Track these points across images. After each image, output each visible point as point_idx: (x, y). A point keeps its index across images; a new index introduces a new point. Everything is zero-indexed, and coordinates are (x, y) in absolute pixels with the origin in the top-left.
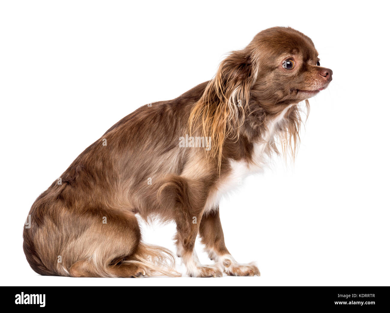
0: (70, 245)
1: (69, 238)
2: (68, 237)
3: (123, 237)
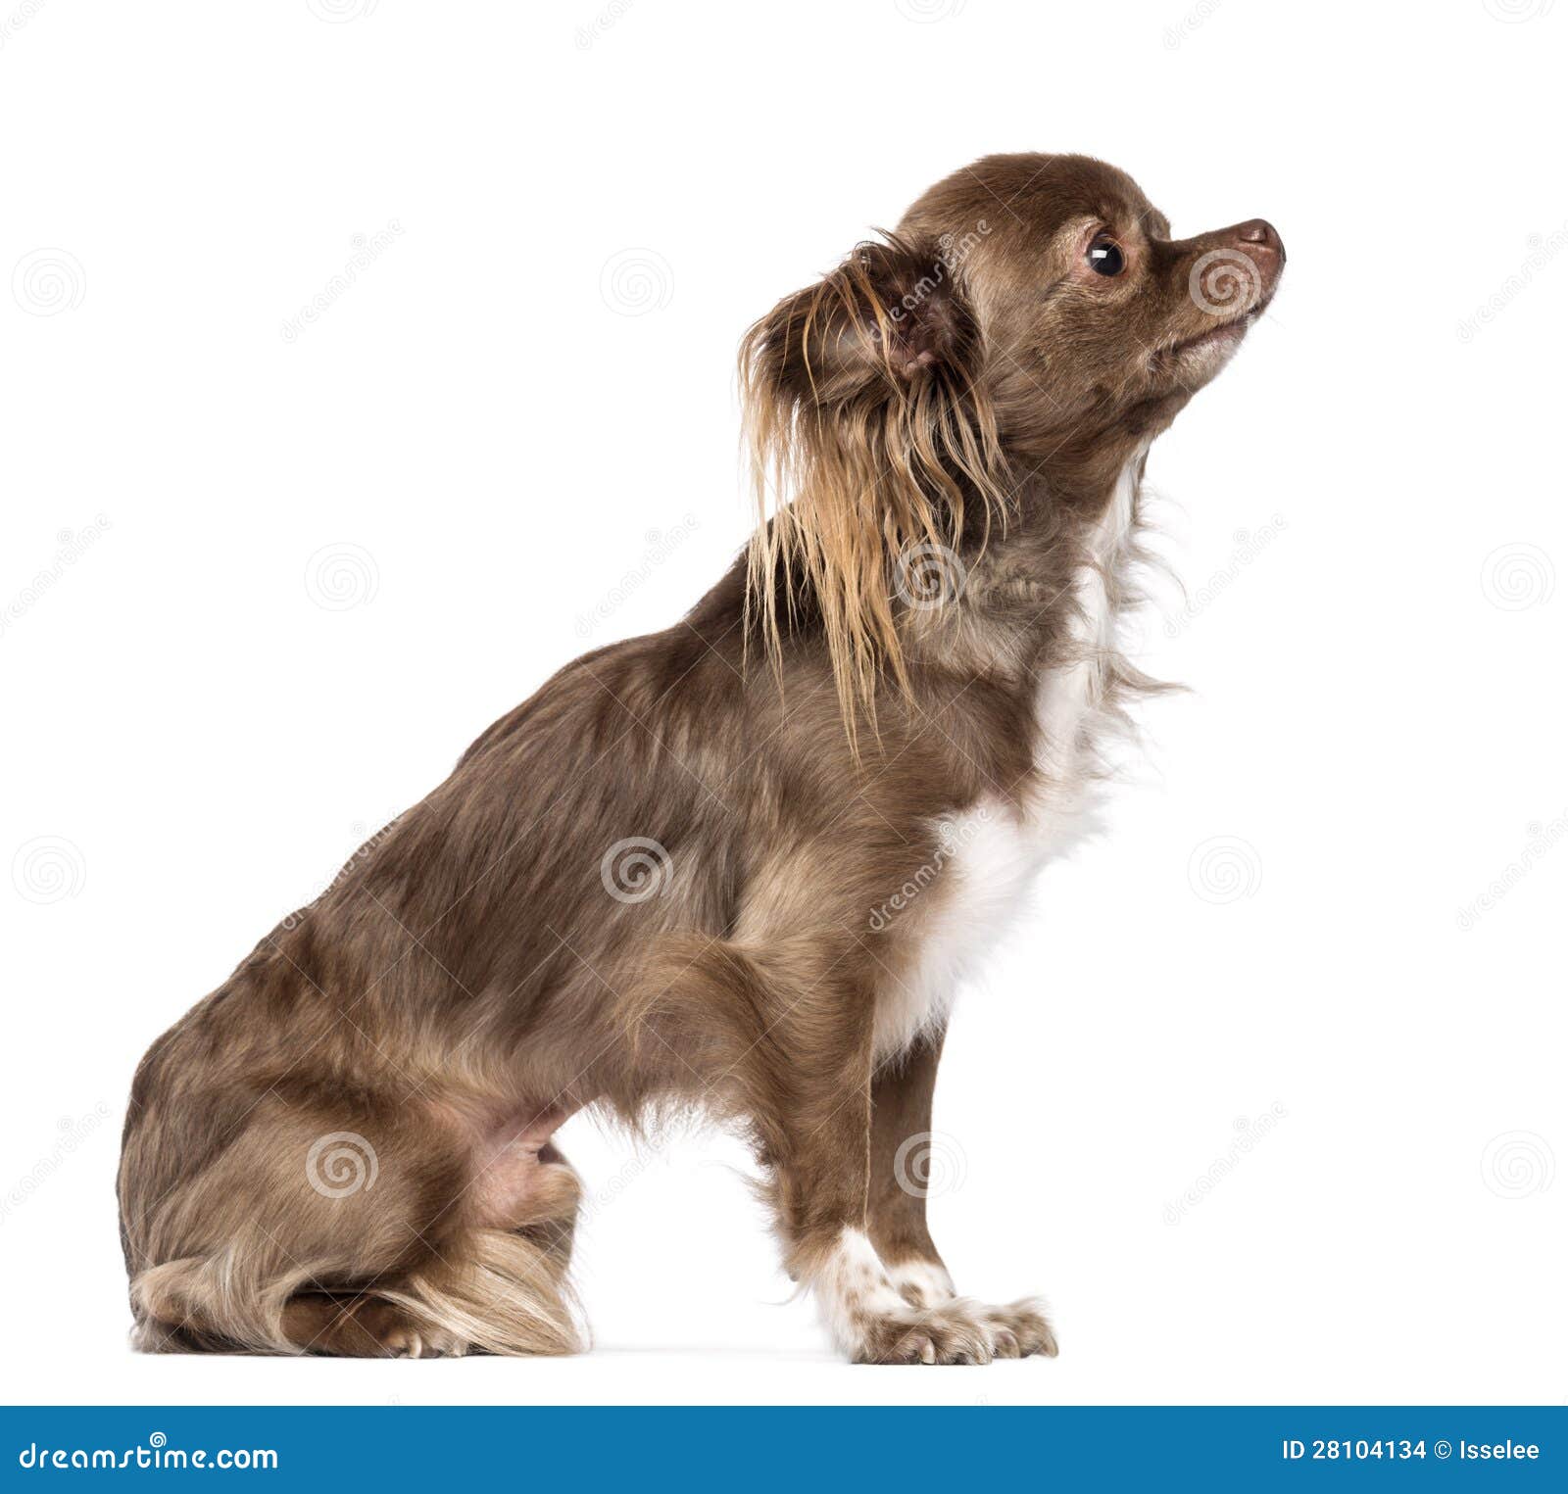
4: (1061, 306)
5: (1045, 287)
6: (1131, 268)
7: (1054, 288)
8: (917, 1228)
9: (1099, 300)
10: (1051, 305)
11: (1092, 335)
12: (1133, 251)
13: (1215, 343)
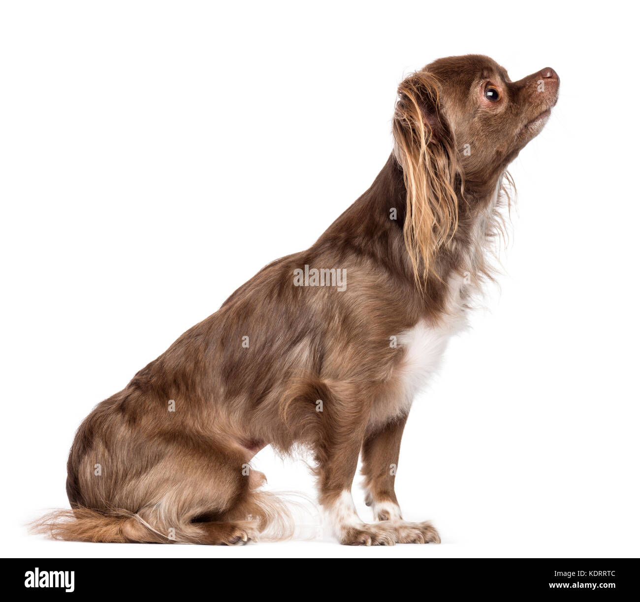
0: (127, 488)
1: (127, 475)
2: (125, 475)
3: (215, 479)
4: (480, 118)
5: (472, 112)
6: (503, 96)
7: (476, 111)
8: (390, 488)
9: (494, 113)
10: (476, 119)
11: (493, 128)
12: (501, 89)
13: (541, 120)
